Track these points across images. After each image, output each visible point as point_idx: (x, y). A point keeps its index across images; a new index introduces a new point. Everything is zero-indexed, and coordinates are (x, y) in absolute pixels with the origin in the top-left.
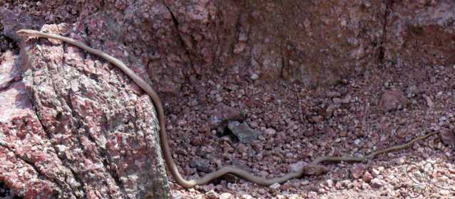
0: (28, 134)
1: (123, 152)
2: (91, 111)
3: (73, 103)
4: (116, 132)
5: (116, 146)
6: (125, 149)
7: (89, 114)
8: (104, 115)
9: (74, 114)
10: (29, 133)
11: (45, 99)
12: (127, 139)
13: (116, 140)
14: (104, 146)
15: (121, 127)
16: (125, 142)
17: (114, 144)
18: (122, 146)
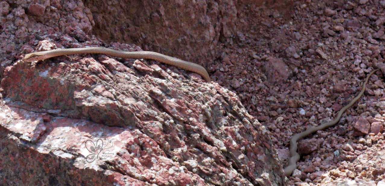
0: (153, 159)
1: (243, 148)
2: (190, 111)
3: (167, 108)
4: (223, 128)
5: (234, 143)
6: (244, 144)
7: (190, 115)
8: (203, 111)
9: (176, 120)
10: (152, 156)
11: (138, 112)
12: (239, 132)
13: (230, 137)
14: (224, 148)
15: (224, 121)
16: (239, 135)
17: (230, 141)
18: (238, 141)
